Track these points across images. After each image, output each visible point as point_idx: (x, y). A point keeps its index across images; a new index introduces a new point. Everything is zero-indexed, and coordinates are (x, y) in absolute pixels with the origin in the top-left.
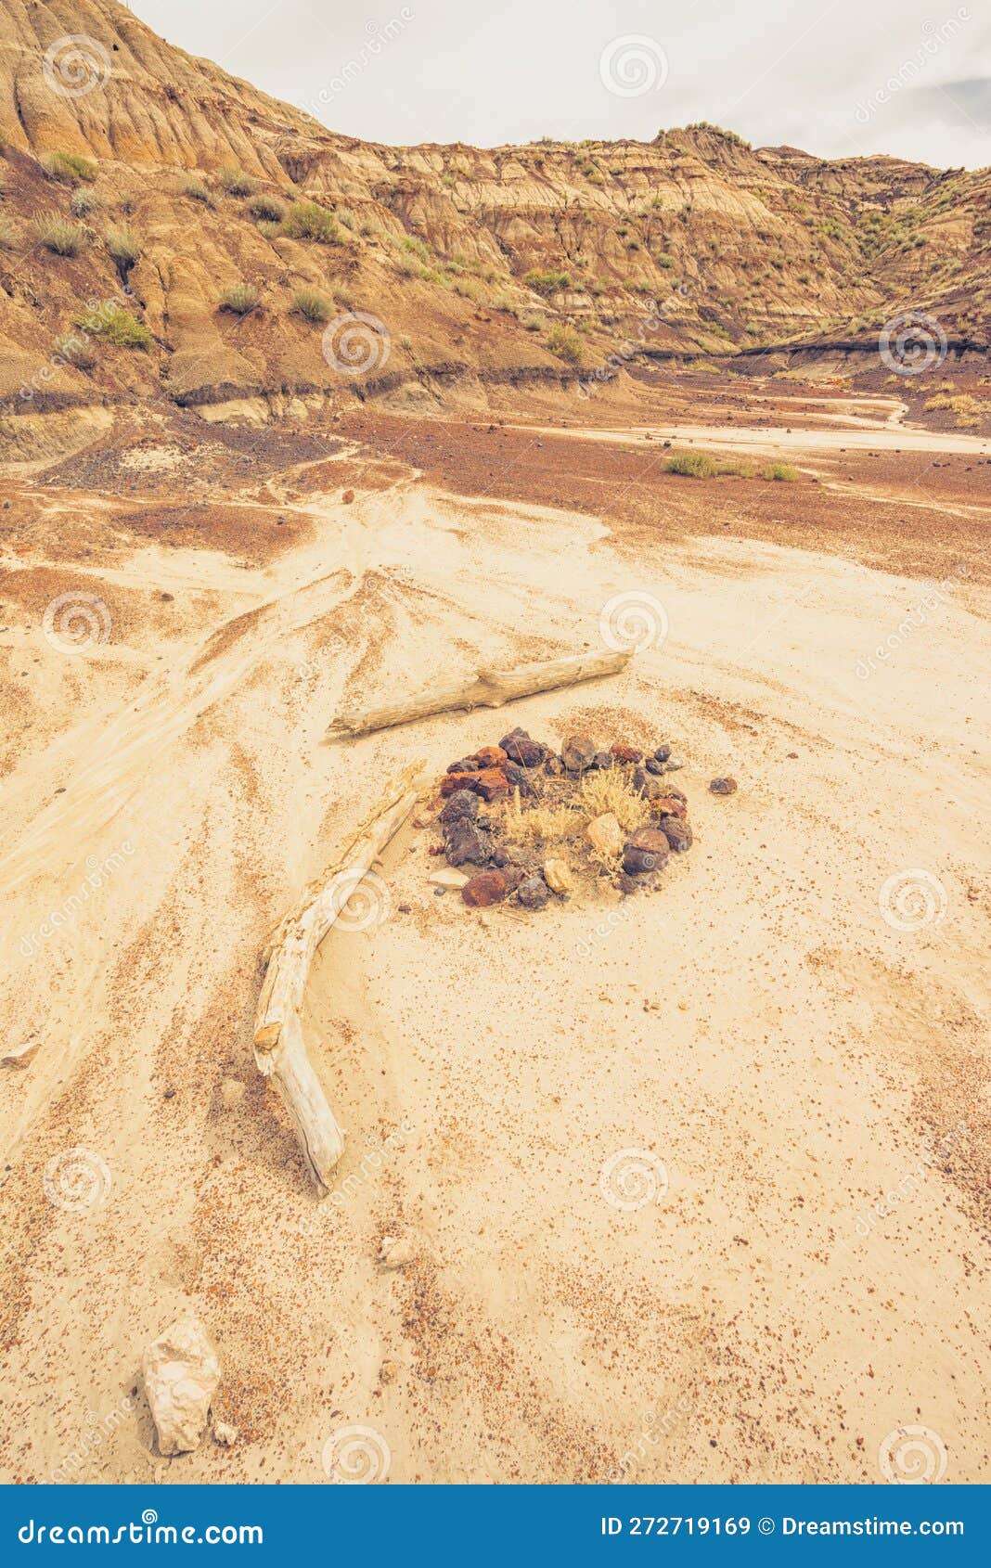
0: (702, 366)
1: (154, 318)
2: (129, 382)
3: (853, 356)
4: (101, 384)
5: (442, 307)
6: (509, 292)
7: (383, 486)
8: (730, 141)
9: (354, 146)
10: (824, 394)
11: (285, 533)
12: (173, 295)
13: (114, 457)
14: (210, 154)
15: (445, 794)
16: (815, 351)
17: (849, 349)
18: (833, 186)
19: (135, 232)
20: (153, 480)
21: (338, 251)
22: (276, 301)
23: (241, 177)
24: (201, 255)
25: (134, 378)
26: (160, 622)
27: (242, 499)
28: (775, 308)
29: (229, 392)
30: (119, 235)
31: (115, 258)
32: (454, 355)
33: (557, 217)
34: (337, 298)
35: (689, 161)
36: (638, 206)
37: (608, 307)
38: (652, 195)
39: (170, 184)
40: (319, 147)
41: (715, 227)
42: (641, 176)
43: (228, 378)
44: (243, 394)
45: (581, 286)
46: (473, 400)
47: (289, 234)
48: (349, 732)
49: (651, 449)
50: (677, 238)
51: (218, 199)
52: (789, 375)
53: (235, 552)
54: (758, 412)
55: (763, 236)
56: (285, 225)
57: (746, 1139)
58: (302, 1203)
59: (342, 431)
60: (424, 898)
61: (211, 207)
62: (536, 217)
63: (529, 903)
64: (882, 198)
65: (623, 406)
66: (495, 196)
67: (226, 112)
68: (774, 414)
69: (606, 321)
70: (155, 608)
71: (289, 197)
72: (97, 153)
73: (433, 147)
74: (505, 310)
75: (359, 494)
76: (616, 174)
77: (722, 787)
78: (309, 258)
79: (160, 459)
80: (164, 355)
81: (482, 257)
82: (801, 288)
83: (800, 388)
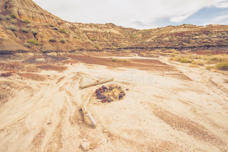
0: (113, 50)
1: (39, 41)
2: (36, 50)
3: (131, 49)
4: (31, 50)
5: (80, 42)
6: (88, 41)
7: (76, 63)
8: (114, 25)
9: (66, 22)
10: (128, 53)
11: (64, 69)
12: (42, 38)
13: (35, 59)
14: (47, 21)
15: (96, 93)
16: (127, 48)
17: (130, 48)
18: (126, 30)
19: (36, 30)
20: (41, 62)
21: (66, 34)
22: (58, 40)
23: (52, 25)
24: (46, 34)
25: (36, 49)
26: (49, 79)
27: (56, 64)
28: (121, 43)
29: (51, 51)
30: (34, 30)
31: (34, 33)
32: (83, 48)
33: (94, 32)
34: (66, 40)
35: (109, 27)
36: (104, 31)
37: (101, 43)
38: (105, 30)
39: (42, 24)
40: (62, 22)
41: (113, 34)
42: (104, 28)
43: (51, 49)
44: (53, 52)
45: (97, 40)
46: (85, 53)
47: (59, 32)
48: (82, 88)
49: (110, 59)
50: (109, 35)
51: (49, 27)
52: (124, 51)
53: (57, 70)
54: (121, 55)
55: (119, 35)
56: (59, 31)
57: (138, 117)
58: (93, 130)
59: (68, 57)
60: (97, 102)
61: (48, 28)
62: (91, 32)
63: (109, 101)
64: (132, 32)
65: (105, 54)
66: (85, 29)
67: (50, 17)
68: (123, 55)
69: (101, 45)
70: (48, 77)
71: (59, 28)
72: (30, 20)
73: (77, 23)
74: (89, 43)
75: (73, 64)
76: (101, 28)
77: (127, 90)
78: (62, 35)
79: (42, 60)
80: (41, 46)
81: (84, 36)
82: (124, 41)
83: (125, 52)
